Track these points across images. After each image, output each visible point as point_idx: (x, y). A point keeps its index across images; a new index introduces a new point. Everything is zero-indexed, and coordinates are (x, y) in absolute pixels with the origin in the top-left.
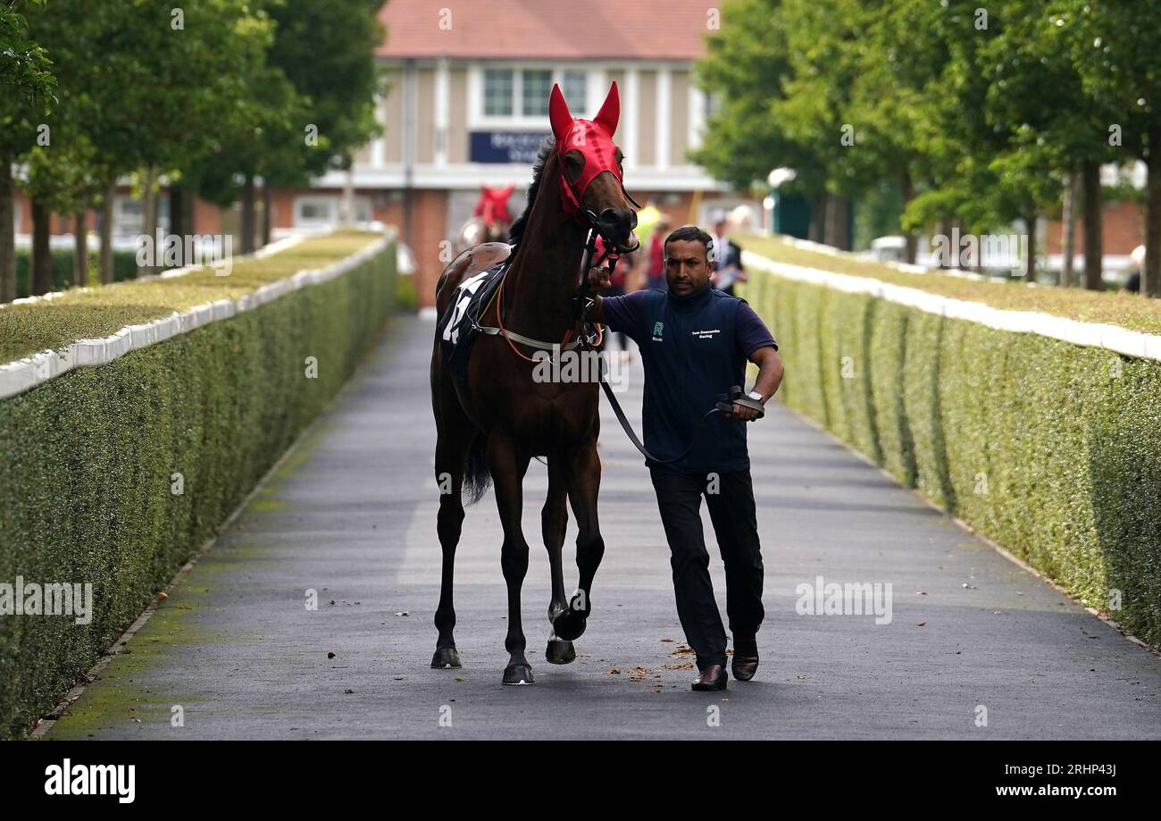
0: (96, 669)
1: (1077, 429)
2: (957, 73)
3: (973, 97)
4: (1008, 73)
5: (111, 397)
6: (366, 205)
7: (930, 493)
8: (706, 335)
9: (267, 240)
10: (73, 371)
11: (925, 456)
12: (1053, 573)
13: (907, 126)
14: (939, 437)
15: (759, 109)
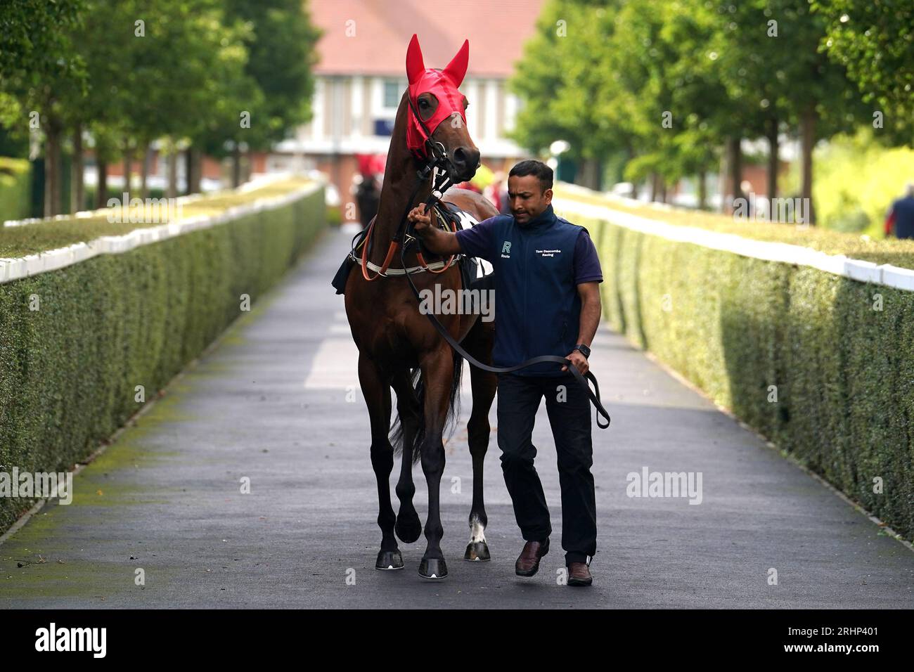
0: (115, 436)
1: (713, 299)
2: (654, 85)
3: (665, 99)
4: (685, 84)
5: (124, 272)
6: (309, 162)
7: (634, 338)
8: (548, 253)
9: (247, 180)
10: (98, 256)
11: (631, 315)
12: (700, 385)
13: (627, 116)
14: (638, 306)
15: (544, 107)
